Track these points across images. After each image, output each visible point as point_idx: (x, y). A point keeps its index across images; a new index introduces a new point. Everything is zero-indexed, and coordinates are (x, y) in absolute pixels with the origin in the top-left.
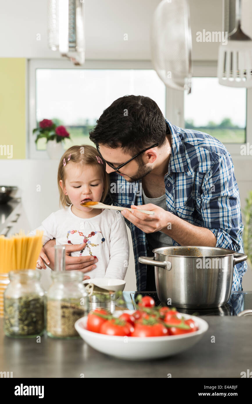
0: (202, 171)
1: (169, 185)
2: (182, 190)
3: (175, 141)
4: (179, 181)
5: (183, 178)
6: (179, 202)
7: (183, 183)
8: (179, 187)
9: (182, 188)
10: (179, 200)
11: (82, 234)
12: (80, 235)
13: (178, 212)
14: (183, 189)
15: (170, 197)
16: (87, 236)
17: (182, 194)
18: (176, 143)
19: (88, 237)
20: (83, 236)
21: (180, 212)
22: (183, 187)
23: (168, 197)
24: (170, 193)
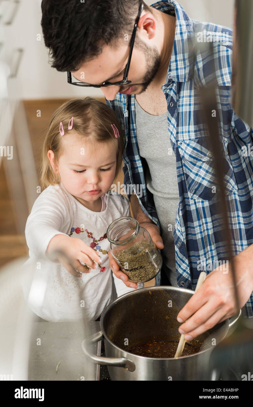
0: (224, 83)
1: (172, 105)
2: (188, 113)
3: (181, 30)
4: (184, 99)
5: (190, 93)
6: (183, 133)
7: (190, 101)
8: (184, 107)
9: (188, 110)
10: (183, 129)
11: (91, 236)
12: (89, 236)
13: (180, 147)
14: (190, 112)
15: (174, 124)
16: (97, 238)
17: (188, 120)
18: (181, 33)
19: (99, 241)
20: (92, 237)
21: (182, 149)
22: (190, 108)
23: (170, 123)
24: (173, 117)
